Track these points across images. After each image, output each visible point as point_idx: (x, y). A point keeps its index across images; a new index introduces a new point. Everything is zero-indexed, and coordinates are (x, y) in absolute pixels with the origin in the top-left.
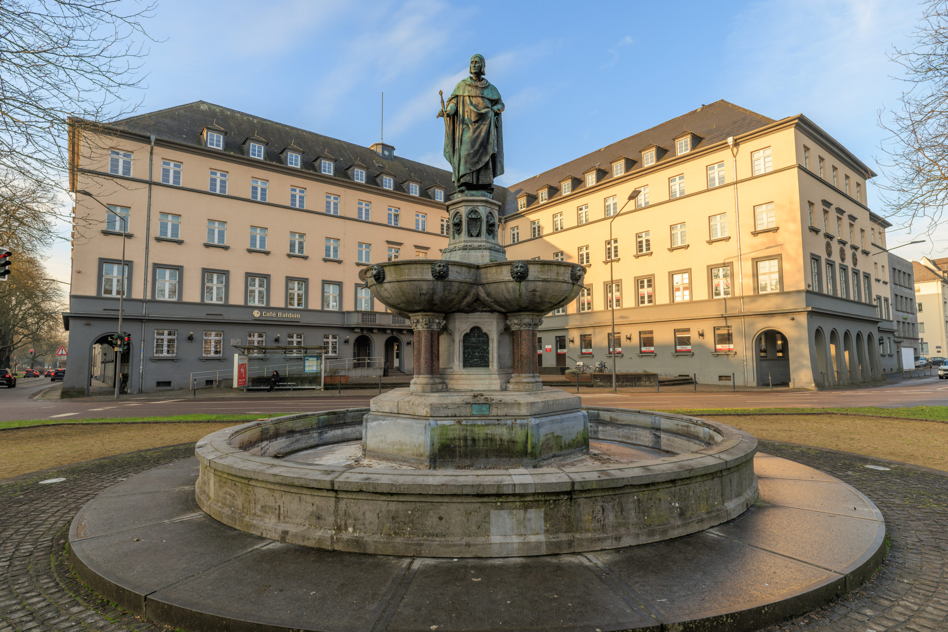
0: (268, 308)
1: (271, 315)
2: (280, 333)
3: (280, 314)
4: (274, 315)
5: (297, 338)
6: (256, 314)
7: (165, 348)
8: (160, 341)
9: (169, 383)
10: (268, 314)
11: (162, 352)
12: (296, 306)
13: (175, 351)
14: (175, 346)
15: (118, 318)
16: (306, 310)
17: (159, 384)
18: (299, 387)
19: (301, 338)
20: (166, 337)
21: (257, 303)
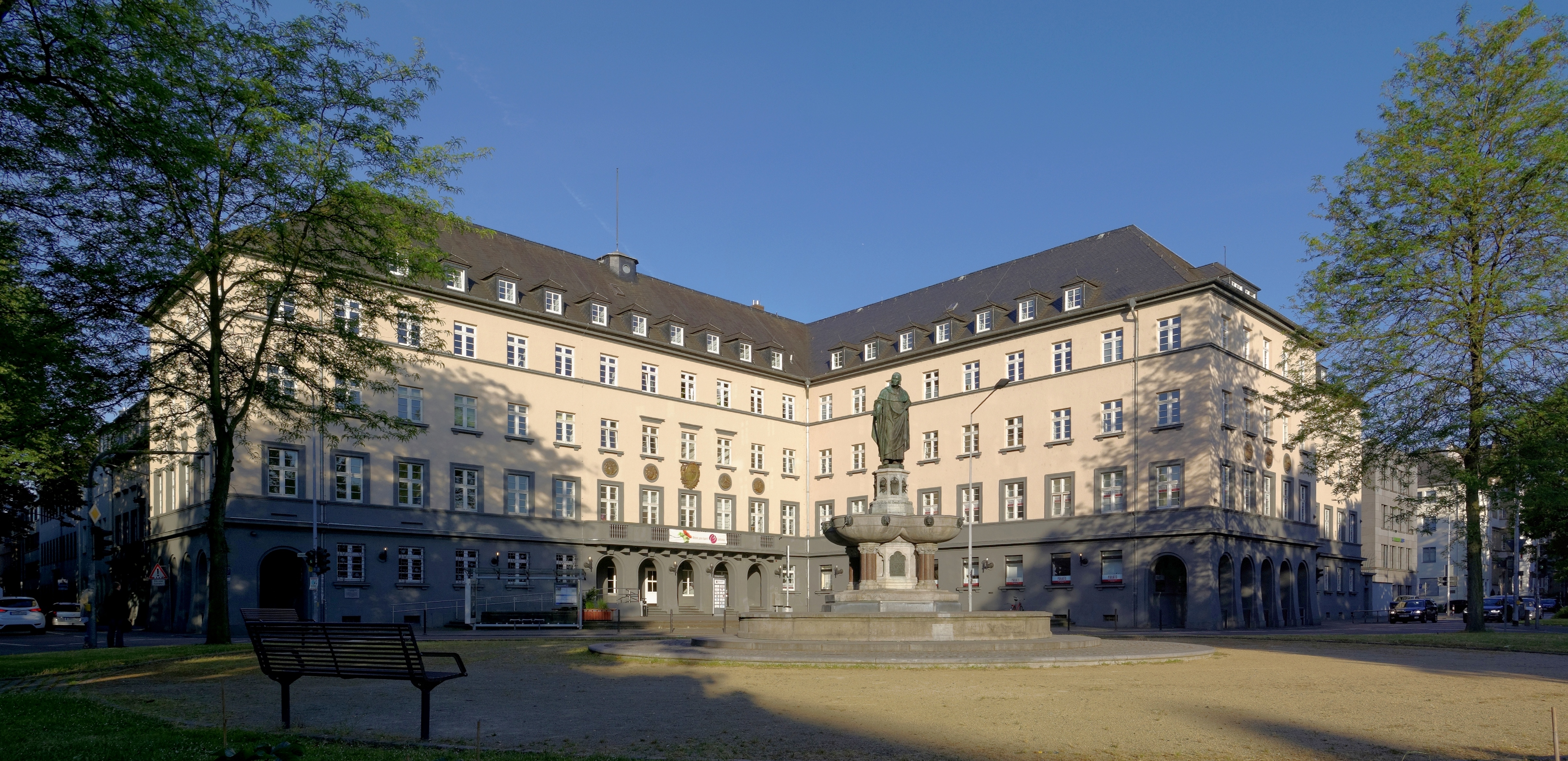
0: (482, 516)
2: (500, 553)
5: (521, 558)
7: (350, 570)
8: (342, 559)
10: (482, 524)
11: (345, 575)
12: (517, 513)
13: (363, 574)
14: (363, 567)
15: (312, 529)
16: (533, 519)
18: (548, 625)
19: (525, 558)
20: (350, 554)
21: (466, 508)
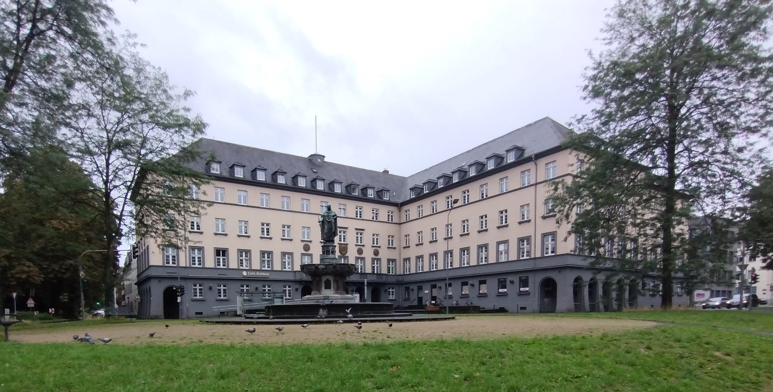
0: (251, 270)
1: (253, 274)
2: (259, 285)
3: (258, 273)
4: (254, 274)
5: (268, 287)
6: (245, 273)
7: (198, 294)
8: (195, 289)
9: (201, 313)
10: (251, 274)
11: (197, 296)
12: (266, 268)
13: (203, 295)
14: (203, 292)
16: (273, 271)
17: (197, 313)
19: (270, 287)
20: (198, 287)
21: (244, 268)
